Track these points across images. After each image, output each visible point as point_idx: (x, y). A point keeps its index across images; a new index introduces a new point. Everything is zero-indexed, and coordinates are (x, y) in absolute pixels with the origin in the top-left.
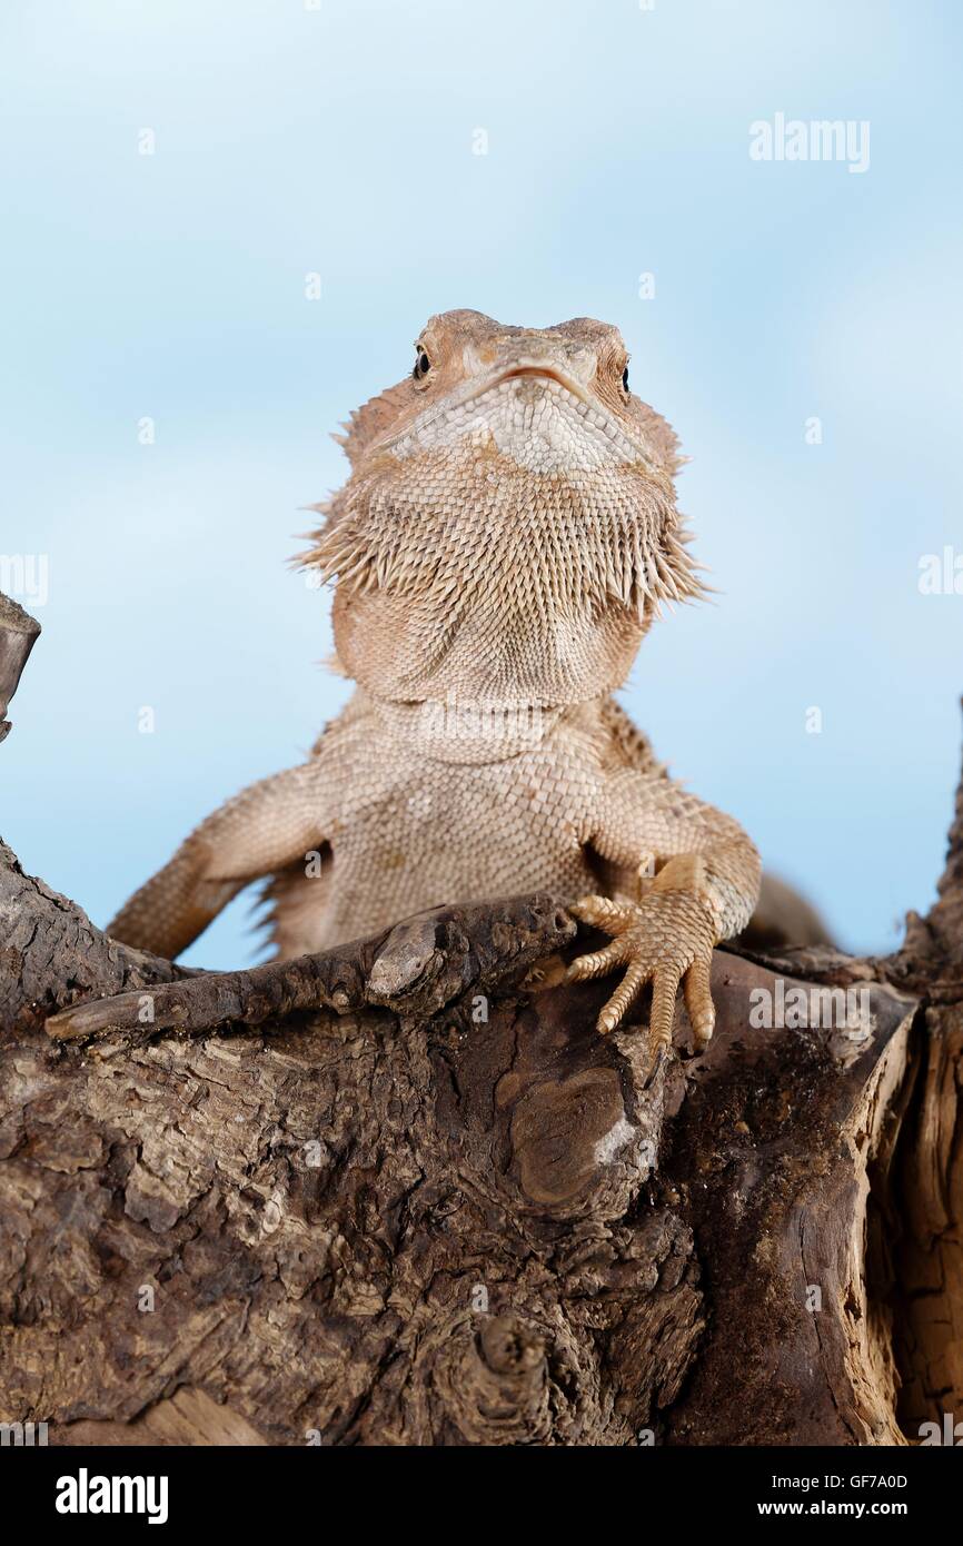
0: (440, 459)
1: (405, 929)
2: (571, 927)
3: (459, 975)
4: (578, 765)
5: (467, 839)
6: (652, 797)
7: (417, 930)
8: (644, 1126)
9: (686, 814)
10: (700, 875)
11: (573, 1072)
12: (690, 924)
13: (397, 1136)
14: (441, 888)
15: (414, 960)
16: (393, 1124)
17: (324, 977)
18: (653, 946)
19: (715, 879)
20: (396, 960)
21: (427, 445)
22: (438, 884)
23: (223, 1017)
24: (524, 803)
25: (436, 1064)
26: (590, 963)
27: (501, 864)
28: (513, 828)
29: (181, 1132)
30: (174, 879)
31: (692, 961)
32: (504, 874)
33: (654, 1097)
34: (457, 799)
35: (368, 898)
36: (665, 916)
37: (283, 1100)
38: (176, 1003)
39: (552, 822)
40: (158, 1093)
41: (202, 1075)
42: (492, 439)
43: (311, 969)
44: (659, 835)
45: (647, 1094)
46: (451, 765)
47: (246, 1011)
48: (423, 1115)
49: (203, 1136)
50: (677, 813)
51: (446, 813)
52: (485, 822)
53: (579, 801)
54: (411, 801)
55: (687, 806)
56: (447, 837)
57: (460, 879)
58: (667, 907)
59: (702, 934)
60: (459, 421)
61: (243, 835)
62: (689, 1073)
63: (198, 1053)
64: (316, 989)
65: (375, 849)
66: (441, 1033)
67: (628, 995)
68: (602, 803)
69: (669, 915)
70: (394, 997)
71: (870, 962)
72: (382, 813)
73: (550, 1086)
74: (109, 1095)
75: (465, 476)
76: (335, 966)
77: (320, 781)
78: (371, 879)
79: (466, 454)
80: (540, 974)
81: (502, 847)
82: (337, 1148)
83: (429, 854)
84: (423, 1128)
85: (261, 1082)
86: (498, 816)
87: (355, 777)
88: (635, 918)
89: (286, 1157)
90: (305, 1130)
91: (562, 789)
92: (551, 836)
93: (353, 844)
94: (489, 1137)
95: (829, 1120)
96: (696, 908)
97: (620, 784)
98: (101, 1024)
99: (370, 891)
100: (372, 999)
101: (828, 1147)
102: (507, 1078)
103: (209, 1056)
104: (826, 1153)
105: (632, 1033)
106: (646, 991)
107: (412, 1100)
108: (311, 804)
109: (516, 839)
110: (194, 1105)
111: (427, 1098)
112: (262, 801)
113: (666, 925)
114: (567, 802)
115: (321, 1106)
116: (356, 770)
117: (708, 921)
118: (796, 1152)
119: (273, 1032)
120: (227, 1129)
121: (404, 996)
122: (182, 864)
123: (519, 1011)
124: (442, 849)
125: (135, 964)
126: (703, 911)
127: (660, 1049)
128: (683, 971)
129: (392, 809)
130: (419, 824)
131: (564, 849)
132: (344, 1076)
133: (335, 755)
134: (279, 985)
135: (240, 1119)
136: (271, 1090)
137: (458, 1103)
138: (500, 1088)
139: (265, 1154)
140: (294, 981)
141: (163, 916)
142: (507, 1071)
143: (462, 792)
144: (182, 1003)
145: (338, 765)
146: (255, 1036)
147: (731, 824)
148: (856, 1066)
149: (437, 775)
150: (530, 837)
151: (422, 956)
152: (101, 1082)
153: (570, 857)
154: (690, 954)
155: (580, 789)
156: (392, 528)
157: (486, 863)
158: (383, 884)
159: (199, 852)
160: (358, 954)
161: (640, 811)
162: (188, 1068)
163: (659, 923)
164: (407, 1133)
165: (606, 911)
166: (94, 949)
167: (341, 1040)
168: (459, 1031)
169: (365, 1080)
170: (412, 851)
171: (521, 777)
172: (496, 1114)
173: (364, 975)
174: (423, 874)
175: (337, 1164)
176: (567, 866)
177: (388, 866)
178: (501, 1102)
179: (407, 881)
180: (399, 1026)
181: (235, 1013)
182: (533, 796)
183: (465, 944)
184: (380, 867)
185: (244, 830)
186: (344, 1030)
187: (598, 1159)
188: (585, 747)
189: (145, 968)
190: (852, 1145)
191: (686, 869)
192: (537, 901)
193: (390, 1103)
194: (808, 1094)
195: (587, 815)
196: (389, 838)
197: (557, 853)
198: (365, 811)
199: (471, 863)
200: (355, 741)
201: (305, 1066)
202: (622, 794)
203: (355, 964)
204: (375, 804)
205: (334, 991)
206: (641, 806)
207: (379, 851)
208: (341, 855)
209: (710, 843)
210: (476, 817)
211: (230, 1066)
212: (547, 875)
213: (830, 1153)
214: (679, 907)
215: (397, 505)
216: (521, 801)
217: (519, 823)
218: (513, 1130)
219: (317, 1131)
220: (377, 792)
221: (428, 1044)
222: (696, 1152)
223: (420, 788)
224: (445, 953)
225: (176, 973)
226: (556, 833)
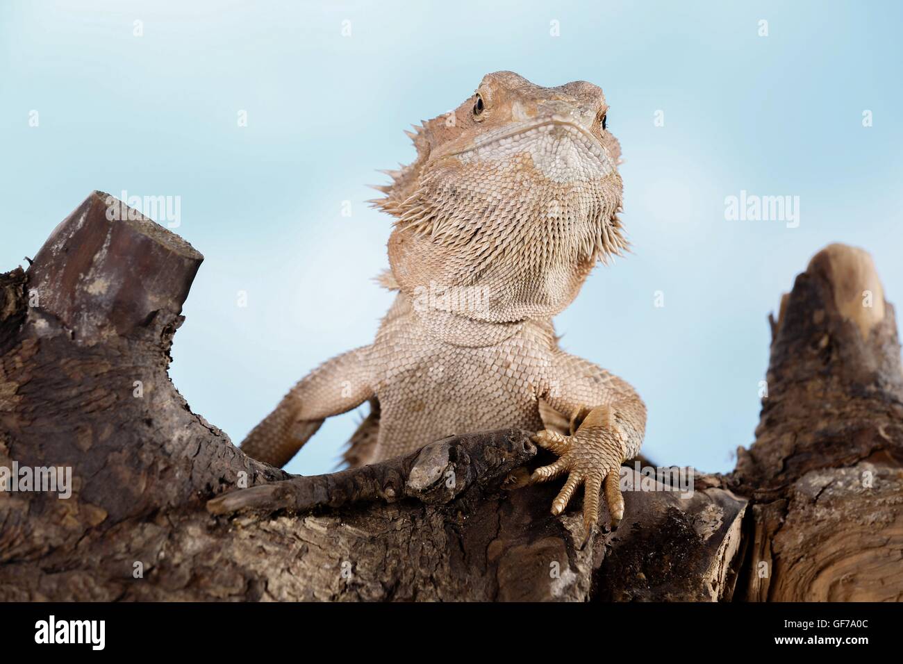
0: (492, 168)
1: (430, 449)
2: (533, 449)
3: (464, 478)
4: (537, 347)
5: (465, 394)
6: (582, 369)
7: (437, 450)
8: (581, 573)
9: (602, 380)
10: (612, 418)
11: (535, 540)
12: (607, 448)
13: (425, 579)
14: (447, 425)
15: (436, 468)
16: (423, 571)
17: (379, 479)
18: (585, 461)
19: (621, 421)
20: (426, 467)
21: (484, 158)
22: (445, 422)
23: (317, 502)
24: (503, 371)
25: (450, 534)
26: (546, 471)
27: (486, 410)
28: (495, 387)
29: (291, 574)
30: (278, 420)
31: (608, 471)
32: (487, 417)
33: (587, 555)
34: (460, 368)
35: (400, 430)
36: (592, 443)
37: (354, 555)
38: (288, 493)
39: (519, 383)
40: (277, 549)
41: (304, 539)
42: (531, 158)
43: (371, 473)
44: (586, 393)
45: (582, 554)
46: (458, 347)
47: (332, 499)
48: (442, 566)
49: (305, 576)
50: (596, 380)
51: (453, 377)
52: (477, 383)
53: (537, 370)
54: (431, 369)
55: (603, 376)
56: (452, 393)
57: (459, 419)
58: (592, 437)
59: (614, 455)
60: (509, 146)
61: (322, 392)
62: (607, 543)
63: (301, 525)
64: (374, 486)
65: (406, 400)
66: (452, 515)
67: (570, 491)
68: (551, 372)
69: (594, 442)
70: (423, 491)
71: (717, 476)
72: (412, 377)
73: (521, 548)
74: (247, 550)
75: (508, 180)
76: (386, 472)
77: (372, 356)
78: (402, 419)
79: (512, 166)
80: (513, 479)
81: (487, 399)
82: (388, 586)
83: (440, 403)
84: (442, 574)
85: (340, 544)
86: (486, 379)
87: (395, 354)
88: (573, 444)
89: (356, 591)
90: (368, 574)
91: (527, 362)
92: (519, 392)
93: (392, 397)
94: (484, 579)
95: (696, 572)
96: (611, 438)
97: (562, 360)
98: (242, 505)
99: (402, 425)
100: (409, 493)
101: (695, 589)
102: (494, 543)
103: (307, 527)
104: (694, 592)
105: (572, 516)
106: (580, 490)
107: (435, 555)
108: (367, 371)
109: (496, 394)
110: (299, 557)
111: (444, 555)
112: (335, 370)
113: (592, 449)
114: (529, 371)
115: (377, 559)
116: (397, 349)
117: (618, 447)
118: (675, 592)
119: (347, 513)
120: (319, 572)
121: (430, 491)
122: (283, 410)
123: (500, 502)
124: (449, 400)
125: (260, 470)
126: (614, 440)
127: (591, 525)
128: (603, 477)
129: (418, 374)
130: (435, 384)
131: (526, 401)
132: (391, 541)
133: (383, 340)
134: (352, 483)
135: (327, 566)
136: (346, 549)
137: (464, 558)
138: (490, 549)
139: (343, 588)
140: (361, 481)
141: (272, 443)
142: (494, 539)
143: (464, 364)
144: (291, 492)
145: (385, 346)
146: (335, 515)
147: (628, 388)
148: (711, 539)
149: (449, 353)
150: (506, 393)
151: (441, 466)
152: (241, 541)
153: (530, 406)
154: (608, 467)
155: (538, 362)
156: (451, 202)
157: (476, 410)
158: (410, 421)
159: (294, 403)
160: (400, 465)
161: (574, 378)
162: (295, 534)
163: (588, 447)
164: (432, 577)
165: (555, 439)
166: (235, 460)
167: (389, 519)
168: (463, 514)
169: (405, 544)
170: (429, 401)
171: (501, 354)
172: (488, 565)
173: (405, 477)
174: (436, 416)
175: (388, 596)
176: (528, 412)
177: (414, 410)
178: (491, 558)
179: (425, 420)
180: (425, 511)
181: (325, 500)
182: (508, 366)
183: (468, 459)
184: (409, 411)
185: (323, 389)
186: (390, 514)
187: (553, 594)
188: (541, 336)
189: (266, 472)
190: (710, 588)
191: (603, 414)
192: (512, 433)
193: (421, 558)
194: (682, 556)
195: (541, 379)
196: (415, 393)
197: (522, 404)
198: (401, 375)
199: (467, 409)
200: (396, 331)
201: (367, 535)
202: (564, 366)
203: (398, 471)
204: (408, 371)
205: (385, 487)
206: (574, 374)
207: (408, 401)
208: (384, 403)
209: (616, 400)
210: (471, 380)
211: (320, 534)
212: (515, 417)
213: (697, 592)
214: (600, 437)
215: (459, 190)
216: (501, 369)
217: (499, 384)
218: (499, 575)
219: (375, 575)
220: (410, 363)
221: (444, 522)
222: (613, 591)
223: (437, 361)
224: (455, 465)
225: (285, 476)
226: (522, 390)
